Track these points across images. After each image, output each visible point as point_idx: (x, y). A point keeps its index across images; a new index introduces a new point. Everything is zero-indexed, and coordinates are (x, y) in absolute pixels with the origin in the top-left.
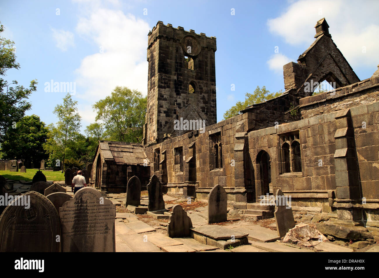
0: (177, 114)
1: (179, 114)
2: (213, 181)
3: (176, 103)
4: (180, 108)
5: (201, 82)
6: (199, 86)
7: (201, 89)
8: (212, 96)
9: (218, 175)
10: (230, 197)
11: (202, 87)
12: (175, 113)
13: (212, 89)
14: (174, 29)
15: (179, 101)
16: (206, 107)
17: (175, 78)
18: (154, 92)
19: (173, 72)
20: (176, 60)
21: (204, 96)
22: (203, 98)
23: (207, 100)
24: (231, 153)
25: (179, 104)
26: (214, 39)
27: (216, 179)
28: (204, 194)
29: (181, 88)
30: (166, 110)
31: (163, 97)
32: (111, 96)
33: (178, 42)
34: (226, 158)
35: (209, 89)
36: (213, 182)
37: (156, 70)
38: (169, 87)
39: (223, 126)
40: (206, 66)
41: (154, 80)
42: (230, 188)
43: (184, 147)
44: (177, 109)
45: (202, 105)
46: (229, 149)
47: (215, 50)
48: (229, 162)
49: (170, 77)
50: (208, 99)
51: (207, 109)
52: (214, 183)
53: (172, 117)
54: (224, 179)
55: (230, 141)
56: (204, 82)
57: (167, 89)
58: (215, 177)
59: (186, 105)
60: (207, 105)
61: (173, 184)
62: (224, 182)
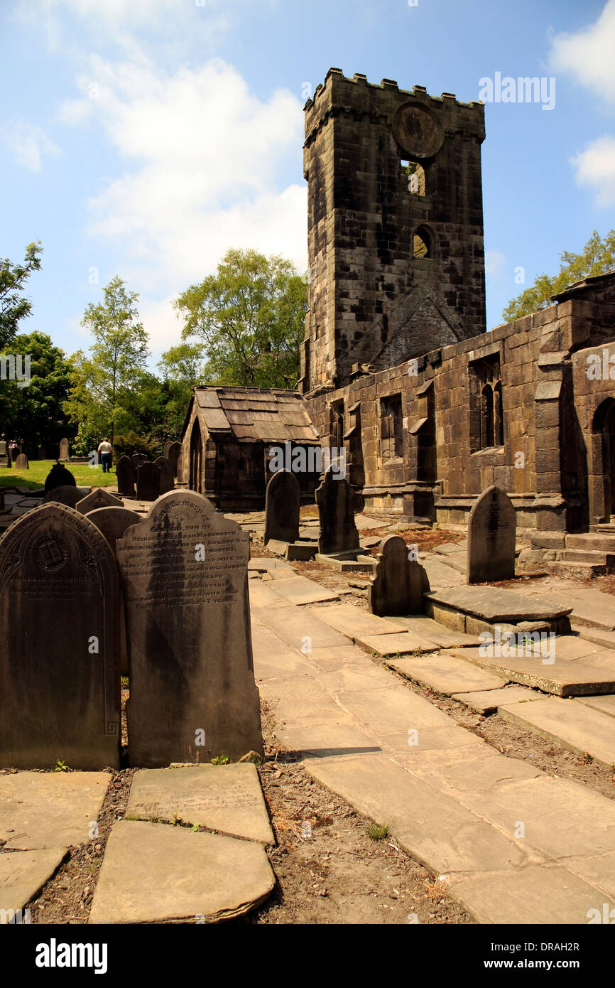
0: (384, 312)
1: (389, 313)
2: (479, 479)
3: (380, 283)
4: (391, 296)
5: (445, 225)
6: (441, 236)
7: (445, 244)
8: (473, 264)
9: (489, 465)
10: (524, 518)
11: (447, 240)
12: (379, 310)
13: (473, 244)
14: (373, 89)
15: (390, 278)
16: (458, 293)
17: (378, 218)
18: (325, 258)
19: (373, 205)
20: (379, 171)
21: (452, 263)
22: (451, 269)
23: (460, 274)
24: (526, 406)
25: (389, 288)
26: (478, 108)
27: (486, 475)
28: (457, 511)
29: (393, 247)
30: (356, 302)
31: (347, 269)
32: (216, 274)
33: (383, 121)
34: (513, 420)
35: (465, 244)
36: (480, 482)
37: (328, 202)
38: (361, 243)
39: (504, 337)
40: (459, 182)
41: (323, 227)
42: (521, 495)
43: (404, 394)
44: (385, 299)
45: (447, 287)
46: (521, 398)
47: (480, 138)
48: (520, 432)
49: (364, 218)
50: (464, 270)
51: (461, 297)
52: (482, 484)
53: (372, 320)
54: (508, 473)
55: (523, 377)
56: (451, 227)
57: (358, 250)
58: (483, 469)
59: (407, 289)
60: (460, 286)
61: (379, 487)
62: (506, 482)
